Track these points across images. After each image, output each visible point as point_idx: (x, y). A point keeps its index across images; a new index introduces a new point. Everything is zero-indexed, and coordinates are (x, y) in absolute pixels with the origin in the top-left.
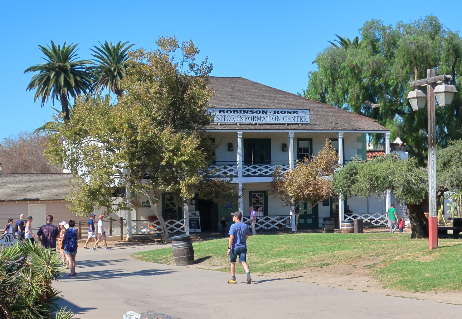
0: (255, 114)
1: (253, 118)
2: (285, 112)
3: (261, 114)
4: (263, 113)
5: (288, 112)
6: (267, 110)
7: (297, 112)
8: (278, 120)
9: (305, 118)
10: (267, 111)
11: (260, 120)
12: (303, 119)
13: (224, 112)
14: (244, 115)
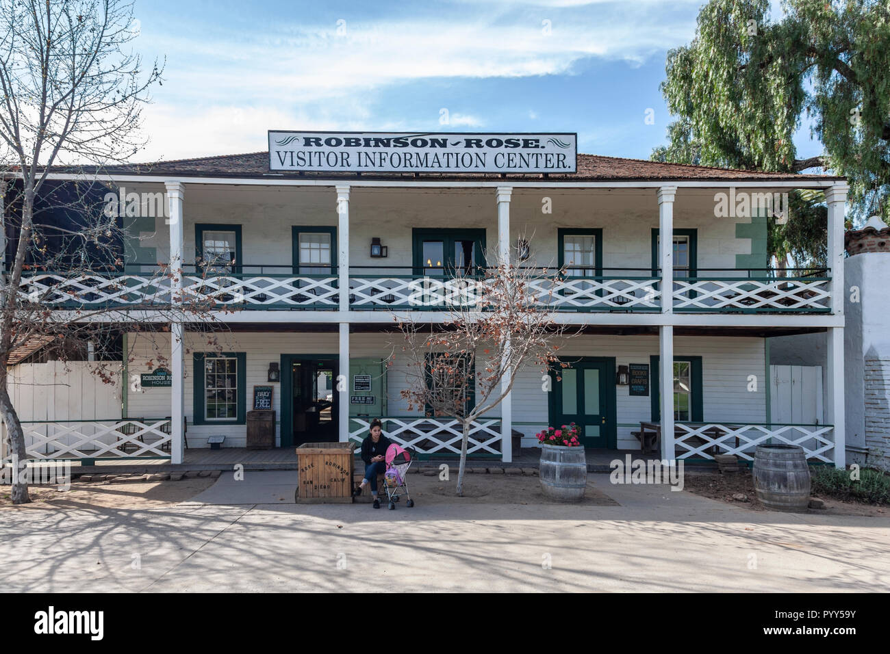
0: (411, 149)
1: (403, 160)
2: (500, 143)
3: (427, 149)
4: (433, 146)
5: (508, 141)
6: (444, 137)
7: (537, 141)
8: (479, 163)
9: (561, 157)
10: (445, 141)
11: (424, 165)
12: (555, 160)
13: (318, 145)
14: (377, 150)
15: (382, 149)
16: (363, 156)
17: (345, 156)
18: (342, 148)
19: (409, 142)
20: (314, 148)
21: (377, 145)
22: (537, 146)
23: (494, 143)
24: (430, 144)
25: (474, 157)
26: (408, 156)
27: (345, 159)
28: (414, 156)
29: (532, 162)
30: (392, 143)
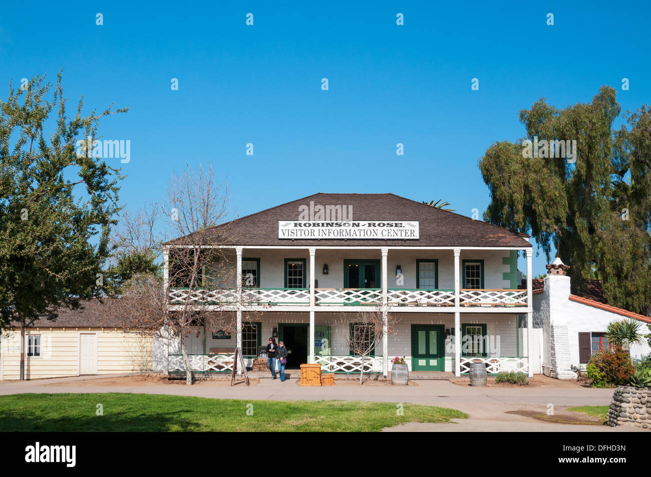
0: (343, 228)
1: (339, 233)
2: (384, 225)
3: (351, 228)
5: (388, 224)
6: (359, 222)
7: (401, 224)
8: (375, 234)
10: (359, 224)
11: (349, 235)
12: (409, 233)
13: (300, 226)
14: (327, 228)
15: (329, 227)
16: (321, 231)
17: (313, 231)
18: (311, 228)
19: (342, 224)
20: (298, 228)
21: (327, 226)
22: (401, 226)
23: (381, 225)
24: (352, 225)
25: (372, 231)
26: (342, 231)
27: (312, 232)
28: (344, 231)
29: (399, 234)
30: (334, 225)
